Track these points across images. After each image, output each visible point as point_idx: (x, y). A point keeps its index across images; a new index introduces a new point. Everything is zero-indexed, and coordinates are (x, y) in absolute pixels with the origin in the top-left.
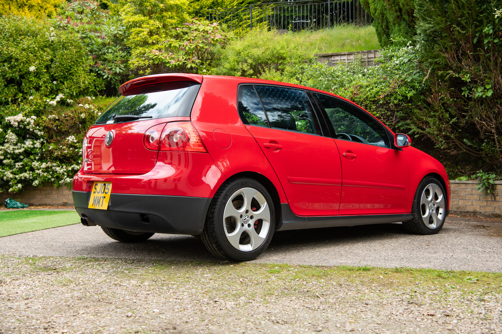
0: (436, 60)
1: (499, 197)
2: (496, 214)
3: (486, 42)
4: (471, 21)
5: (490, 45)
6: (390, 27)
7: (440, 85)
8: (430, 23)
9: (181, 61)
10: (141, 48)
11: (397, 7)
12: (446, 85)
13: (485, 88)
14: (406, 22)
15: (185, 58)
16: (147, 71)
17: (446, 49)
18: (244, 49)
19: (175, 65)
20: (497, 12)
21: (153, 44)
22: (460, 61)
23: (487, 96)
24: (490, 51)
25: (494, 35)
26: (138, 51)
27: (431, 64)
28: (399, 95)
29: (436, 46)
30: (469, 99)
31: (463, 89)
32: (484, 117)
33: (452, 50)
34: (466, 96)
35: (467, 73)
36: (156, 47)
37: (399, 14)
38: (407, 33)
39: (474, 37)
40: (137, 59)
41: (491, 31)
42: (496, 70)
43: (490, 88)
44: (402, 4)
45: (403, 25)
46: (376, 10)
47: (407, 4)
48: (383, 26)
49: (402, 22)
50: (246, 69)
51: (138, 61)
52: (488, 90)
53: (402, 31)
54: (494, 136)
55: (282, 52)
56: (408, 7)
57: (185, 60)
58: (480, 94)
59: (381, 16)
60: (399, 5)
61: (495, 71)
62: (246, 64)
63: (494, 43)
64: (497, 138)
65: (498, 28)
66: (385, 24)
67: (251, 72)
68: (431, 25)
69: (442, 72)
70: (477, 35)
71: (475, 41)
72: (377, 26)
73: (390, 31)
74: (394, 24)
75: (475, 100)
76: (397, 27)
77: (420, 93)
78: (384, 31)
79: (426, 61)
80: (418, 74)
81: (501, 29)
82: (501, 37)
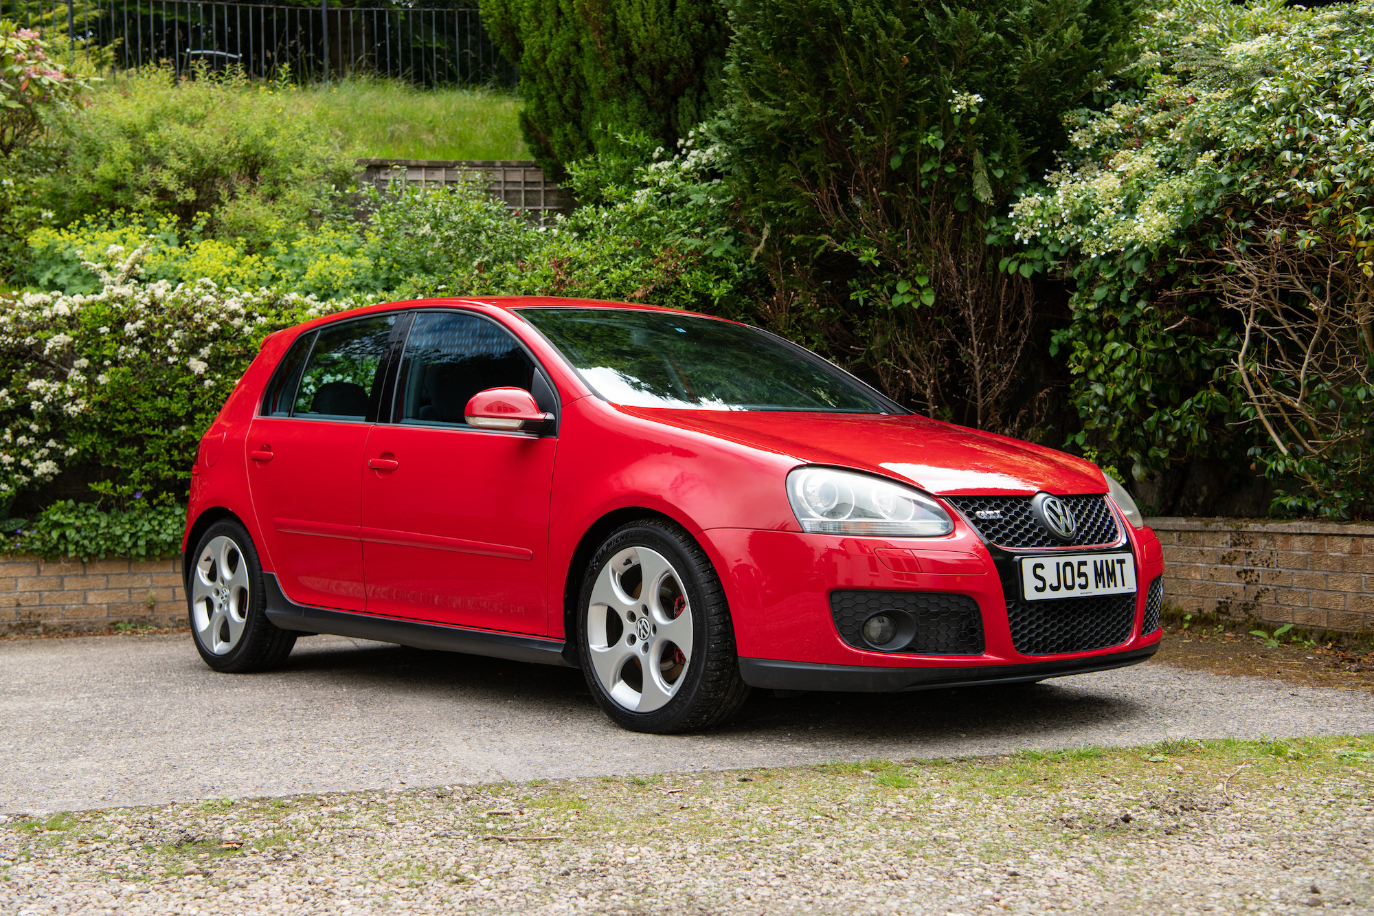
0: (784, 204)
3: (928, 169)
4: (889, 114)
5: (935, 179)
6: (586, 104)
7: (792, 272)
8: (780, 106)
11: (622, 50)
12: (808, 271)
13: (915, 285)
14: (644, 93)
17: (813, 177)
20: (959, 97)
22: (852, 211)
23: (922, 306)
24: (931, 194)
25: (943, 154)
27: (767, 213)
28: (687, 291)
29: (785, 167)
30: (866, 311)
31: (853, 283)
32: (907, 358)
33: (828, 182)
34: (861, 303)
35: (868, 244)
37: (626, 70)
38: (642, 125)
39: (893, 152)
41: (941, 145)
42: (943, 242)
43: (925, 287)
44: (639, 44)
45: (635, 100)
46: (545, 51)
47: (652, 46)
48: (566, 100)
49: (633, 92)
50: (170, 188)
52: (921, 289)
53: (632, 117)
54: (927, 407)
55: (269, 143)
56: (652, 56)
58: (906, 301)
59: (561, 69)
60: (627, 46)
61: (938, 243)
62: (167, 173)
63: (943, 175)
64: (935, 411)
66: (570, 93)
68: (778, 112)
69: (800, 237)
70: (902, 149)
71: (895, 163)
72: (541, 98)
73: (585, 116)
74: (605, 97)
75: (884, 314)
76: (614, 106)
77: (741, 288)
78: (567, 111)
79: (755, 204)
80: (731, 239)
81: (962, 140)
82: (961, 160)
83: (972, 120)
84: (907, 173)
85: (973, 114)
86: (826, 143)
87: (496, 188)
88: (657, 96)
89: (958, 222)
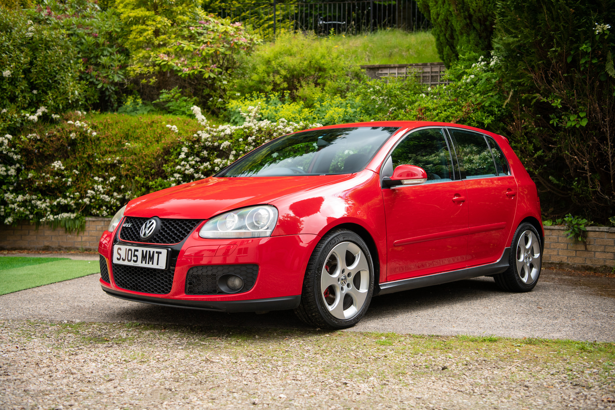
0: (519, 81)
1: (591, 246)
2: (587, 266)
3: (584, 62)
4: (566, 36)
5: (587, 66)
6: (455, 37)
7: (524, 111)
9: (196, 70)
10: (144, 51)
11: (466, 13)
12: (530, 111)
13: (579, 117)
14: (477, 31)
15: (201, 66)
16: (151, 80)
17: (533, 67)
18: (276, 58)
19: (189, 74)
20: (598, 27)
21: (159, 46)
22: (550, 83)
23: (581, 126)
24: (587, 73)
25: (592, 54)
26: (141, 55)
27: (513, 85)
28: (474, 121)
29: (520, 63)
30: (558, 129)
31: (552, 116)
32: (576, 151)
33: (539, 69)
34: (555, 125)
35: (557, 97)
36: (163, 50)
37: (468, 21)
39: (568, 54)
40: (139, 65)
41: (590, 50)
42: (593, 96)
43: (585, 117)
44: (473, 10)
45: (473, 35)
46: (438, 15)
47: (479, 10)
48: (447, 36)
49: (472, 31)
50: (278, 82)
51: (140, 67)
52: (582, 118)
53: (472, 42)
54: (587, 174)
55: (322, 62)
56: (479, 14)
57: (201, 68)
58: (573, 124)
59: (444, 22)
60: (469, 11)
61: (591, 97)
62: (278, 76)
63: (592, 64)
64: (590, 175)
65: (597, 46)
66: (449, 32)
67: (285, 85)
69: (526, 95)
70: (572, 53)
71: (569, 60)
72: (439, 35)
73: (455, 42)
74: (462, 34)
75: (565, 130)
76: (464, 38)
77: (499, 119)
78: (448, 41)
79: (507, 81)
80: (497, 97)
81: (601, 47)
82: (601, 56)
83: (606, 37)
85: (606, 34)
86: (538, 51)
87: (427, 75)
88: (483, 32)
89: (601, 86)
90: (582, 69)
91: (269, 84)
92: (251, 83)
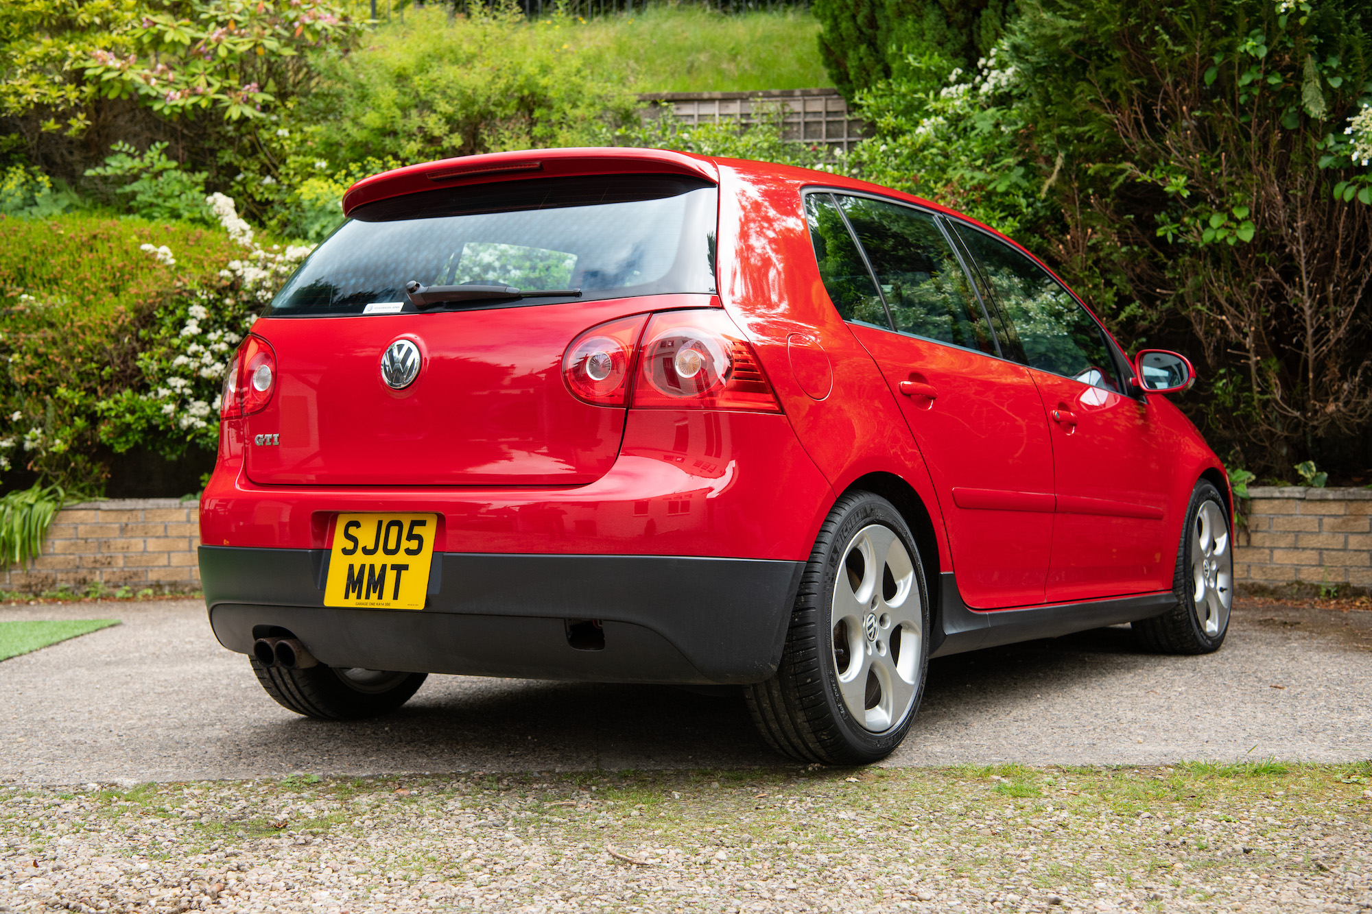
0: (1080, 129)
1: (1260, 535)
2: (1253, 585)
3: (1248, 81)
4: (1202, 18)
5: (1256, 92)
6: (882, 23)
7: (1091, 206)
8: (1075, 16)
9: (203, 96)
10: (47, 41)
12: (1107, 205)
13: (1231, 218)
14: (941, 7)
15: (217, 86)
16: (72, 121)
17: (1114, 96)
18: (422, 69)
19: (183, 107)
21: (88, 28)
22: (1158, 134)
23: (1240, 242)
24: (1252, 110)
25: (1266, 63)
26: (37, 51)
27: (1063, 140)
29: (1083, 86)
30: (1174, 250)
31: (1161, 217)
32: (1223, 302)
33: (1131, 102)
34: (1170, 240)
35: (1177, 172)
36: (103, 39)
38: (940, 44)
39: (1207, 64)
40: (34, 77)
41: (1263, 53)
42: (1266, 166)
43: (1245, 220)
45: (932, 17)
48: (860, 19)
49: (930, 8)
50: (437, 133)
51: (35, 86)
52: (1238, 222)
53: (928, 36)
54: (1248, 358)
55: (543, 81)
57: (218, 92)
58: (1220, 236)
61: (1261, 168)
62: (434, 117)
63: (1266, 87)
64: (1258, 362)
65: (1281, 42)
66: (864, 11)
67: (457, 140)
68: (1073, 23)
69: (1099, 166)
70: (1217, 59)
71: (1210, 77)
72: (835, 18)
73: (880, 35)
74: (901, 14)
75: (1195, 252)
76: (909, 24)
77: (1031, 227)
78: (861, 32)
79: (1048, 130)
80: (1021, 170)
81: (1290, 45)
82: (1290, 68)
83: (1303, 21)
84: (1224, 87)
85: (1304, 13)
86: (1129, 55)
87: (795, 120)
88: (957, 11)
89: (1286, 142)
90: (1242, 100)
91: (410, 136)
92: (358, 135)
